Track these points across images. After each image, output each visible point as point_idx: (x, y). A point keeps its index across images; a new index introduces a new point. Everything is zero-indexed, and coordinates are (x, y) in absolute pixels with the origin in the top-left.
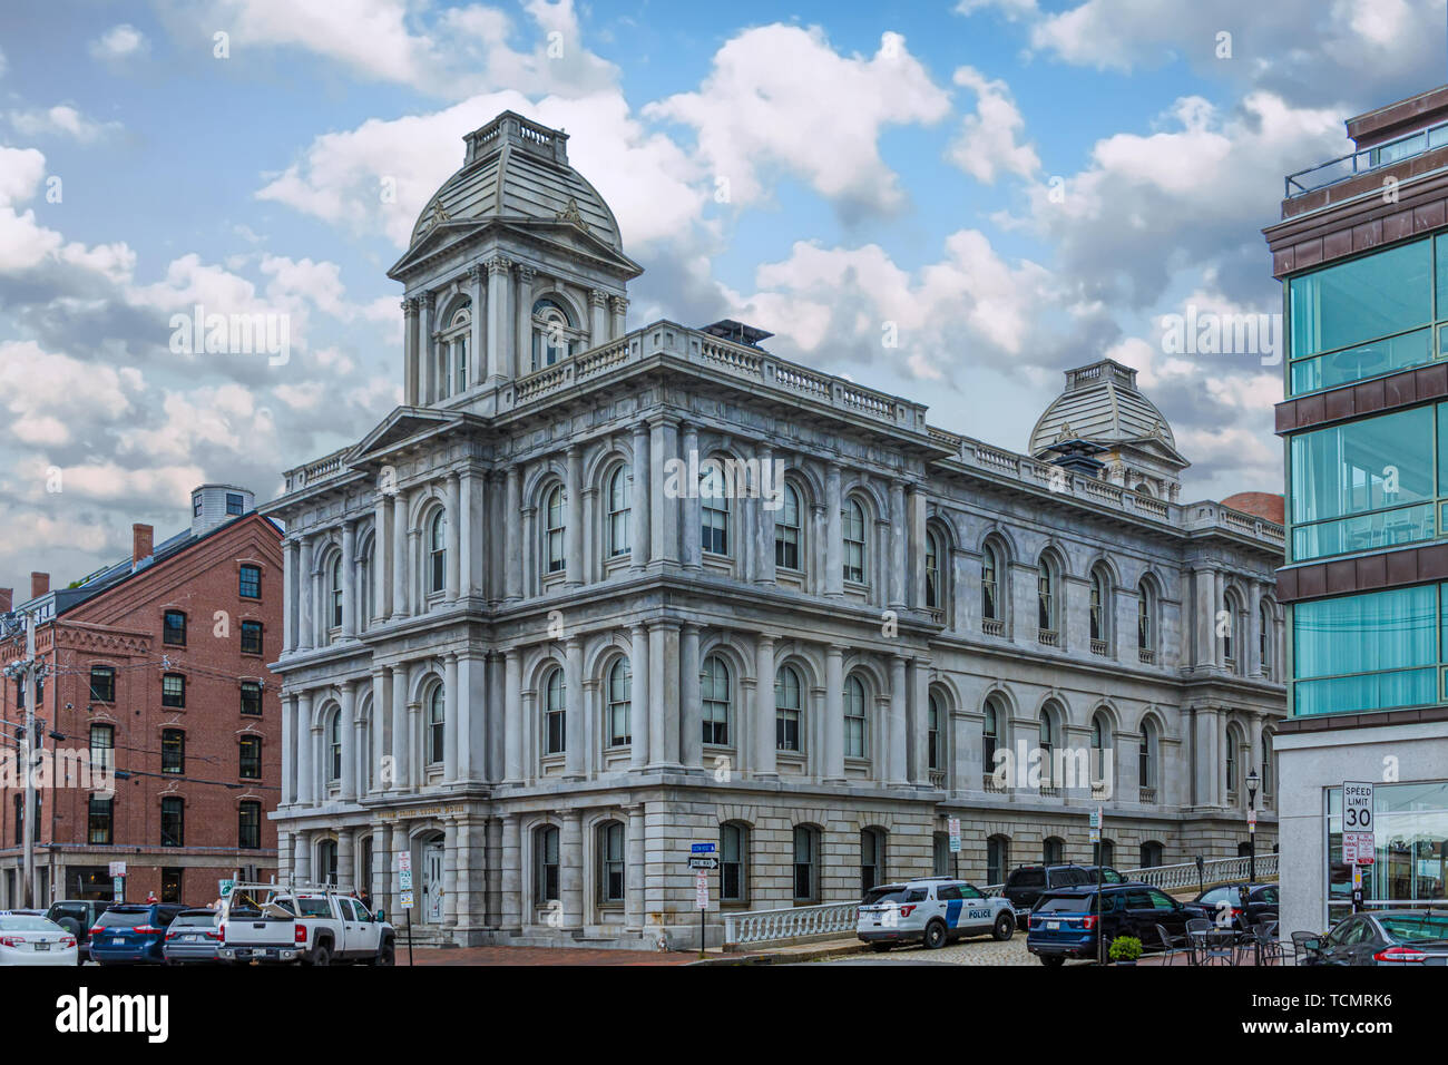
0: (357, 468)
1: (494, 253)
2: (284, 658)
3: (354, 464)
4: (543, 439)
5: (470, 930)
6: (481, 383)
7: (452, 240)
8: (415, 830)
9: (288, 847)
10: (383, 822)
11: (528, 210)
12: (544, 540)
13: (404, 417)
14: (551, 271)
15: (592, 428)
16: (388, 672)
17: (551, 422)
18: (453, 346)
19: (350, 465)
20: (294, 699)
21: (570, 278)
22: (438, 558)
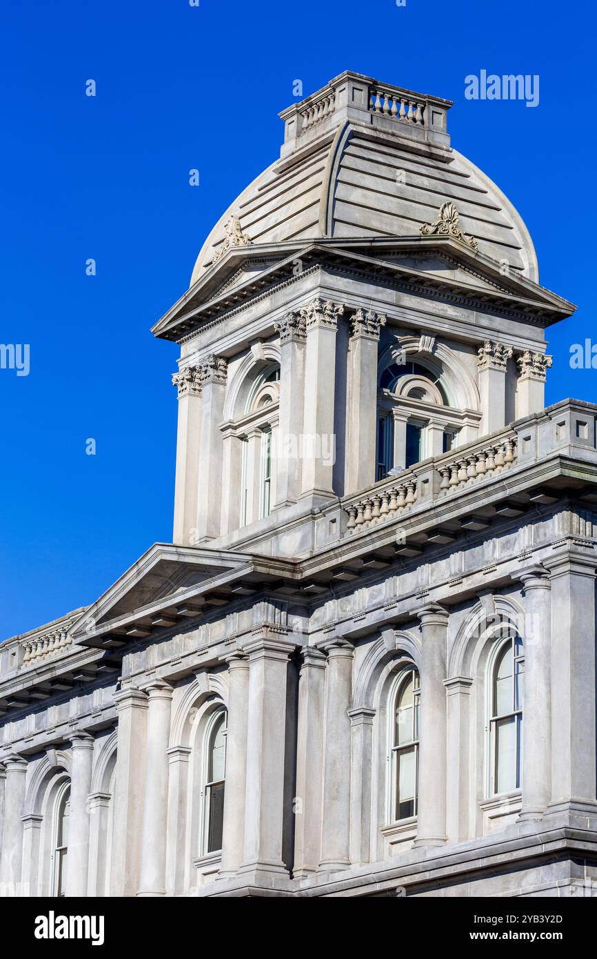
0: (89, 644)
1: (316, 294)
3: (84, 638)
6: (290, 502)
7: (246, 278)
11: (375, 225)
12: (388, 764)
13: (162, 561)
14: (412, 318)
15: (460, 577)
19: (79, 640)
21: (445, 327)
22: (217, 793)
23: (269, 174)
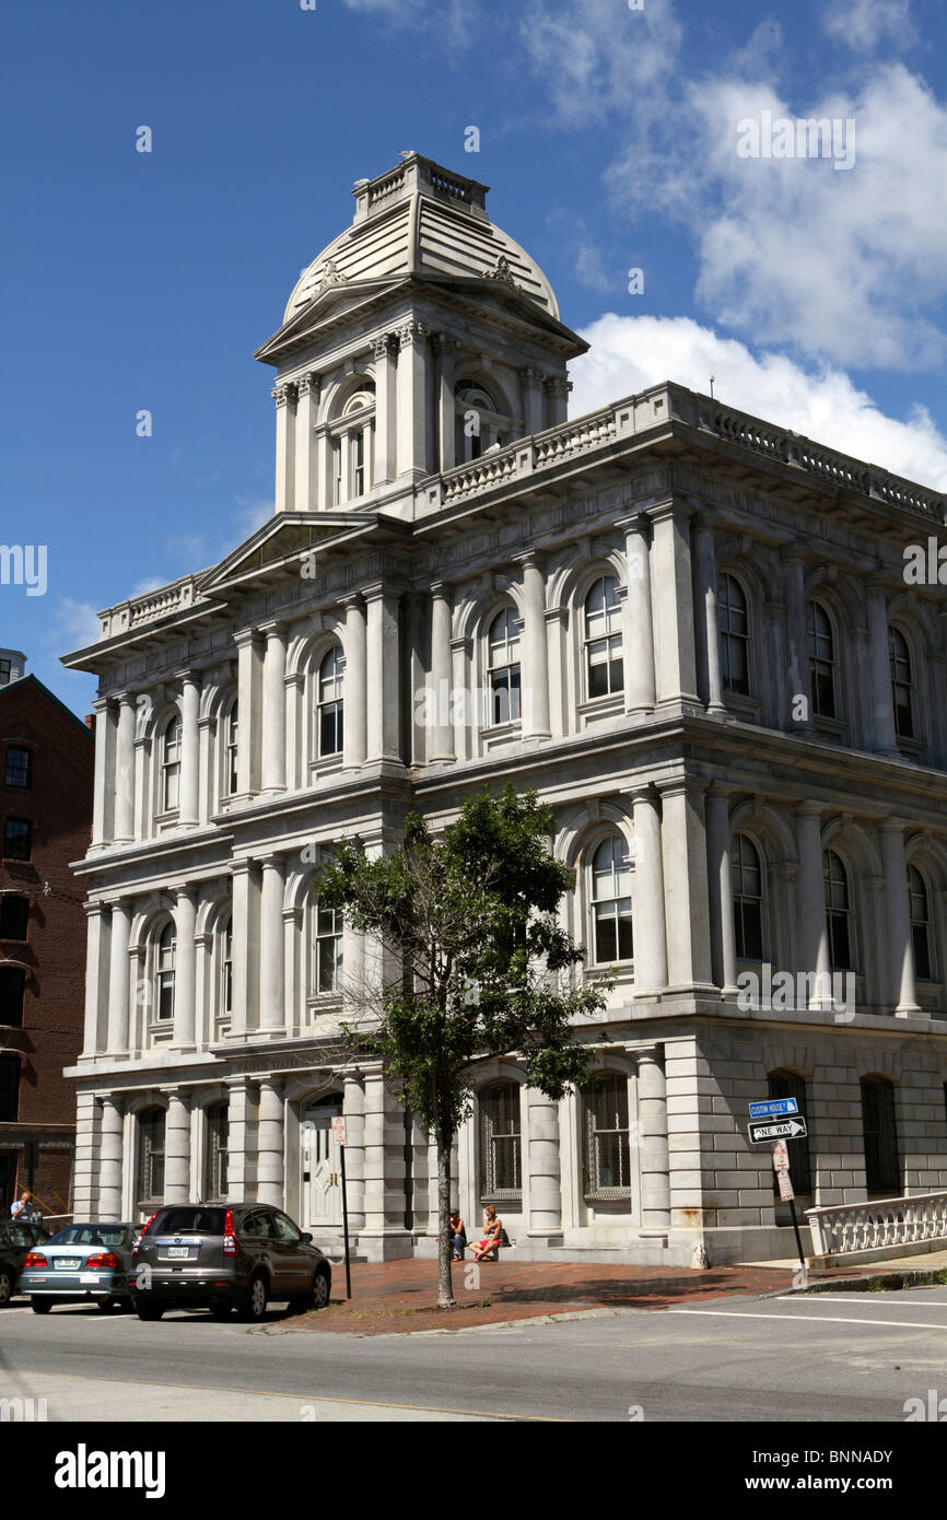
0: (215, 596)
1: (408, 319)
2: (91, 855)
3: (212, 591)
4: (486, 546)
5: (385, 1236)
6: (388, 482)
7: (348, 308)
8: (295, 1091)
9: (91, 1116)
10: (248, 1078)
11: (448, 270)
12: (485, 681)
13: (285, 526)
15: (563, 527)
16: (255, 869)
17: (498, 523)
18: (345, 441)
19: (205, 593)
20: (106, 911)
21: (500, 353)
23: (345, 237)
